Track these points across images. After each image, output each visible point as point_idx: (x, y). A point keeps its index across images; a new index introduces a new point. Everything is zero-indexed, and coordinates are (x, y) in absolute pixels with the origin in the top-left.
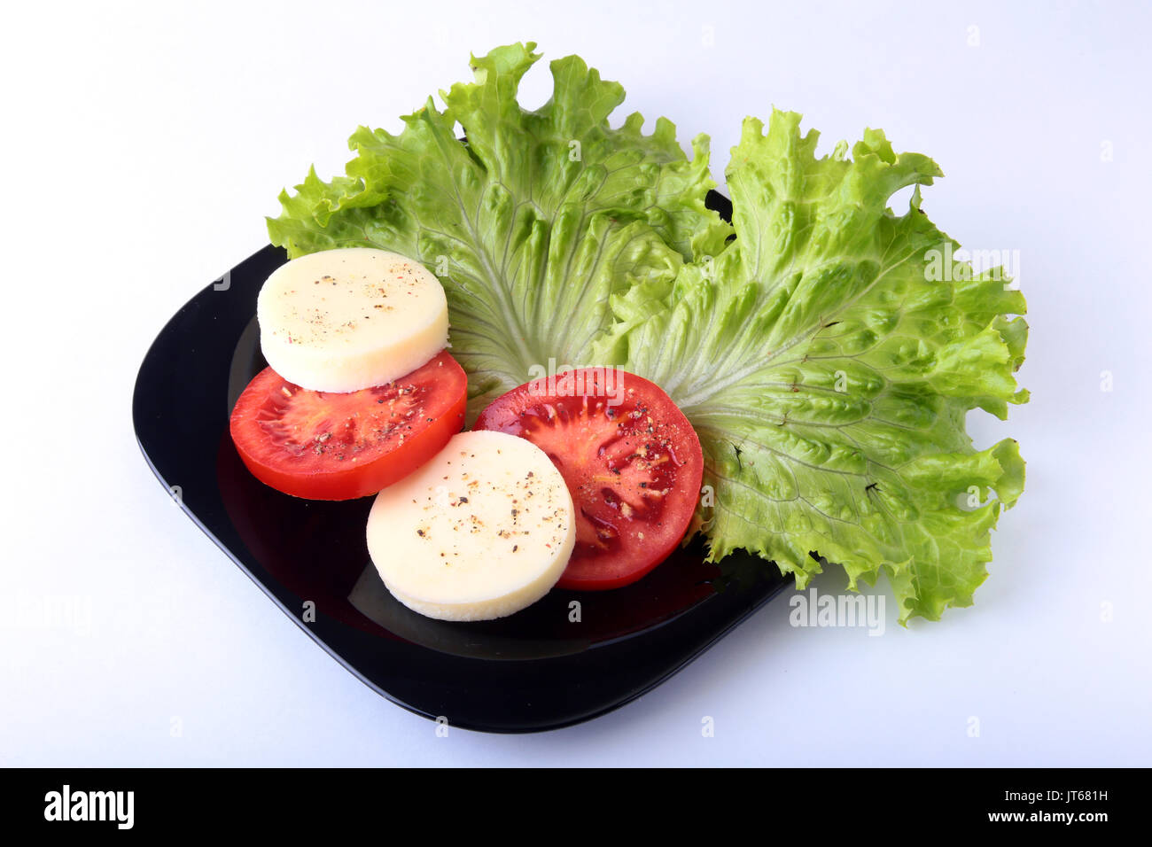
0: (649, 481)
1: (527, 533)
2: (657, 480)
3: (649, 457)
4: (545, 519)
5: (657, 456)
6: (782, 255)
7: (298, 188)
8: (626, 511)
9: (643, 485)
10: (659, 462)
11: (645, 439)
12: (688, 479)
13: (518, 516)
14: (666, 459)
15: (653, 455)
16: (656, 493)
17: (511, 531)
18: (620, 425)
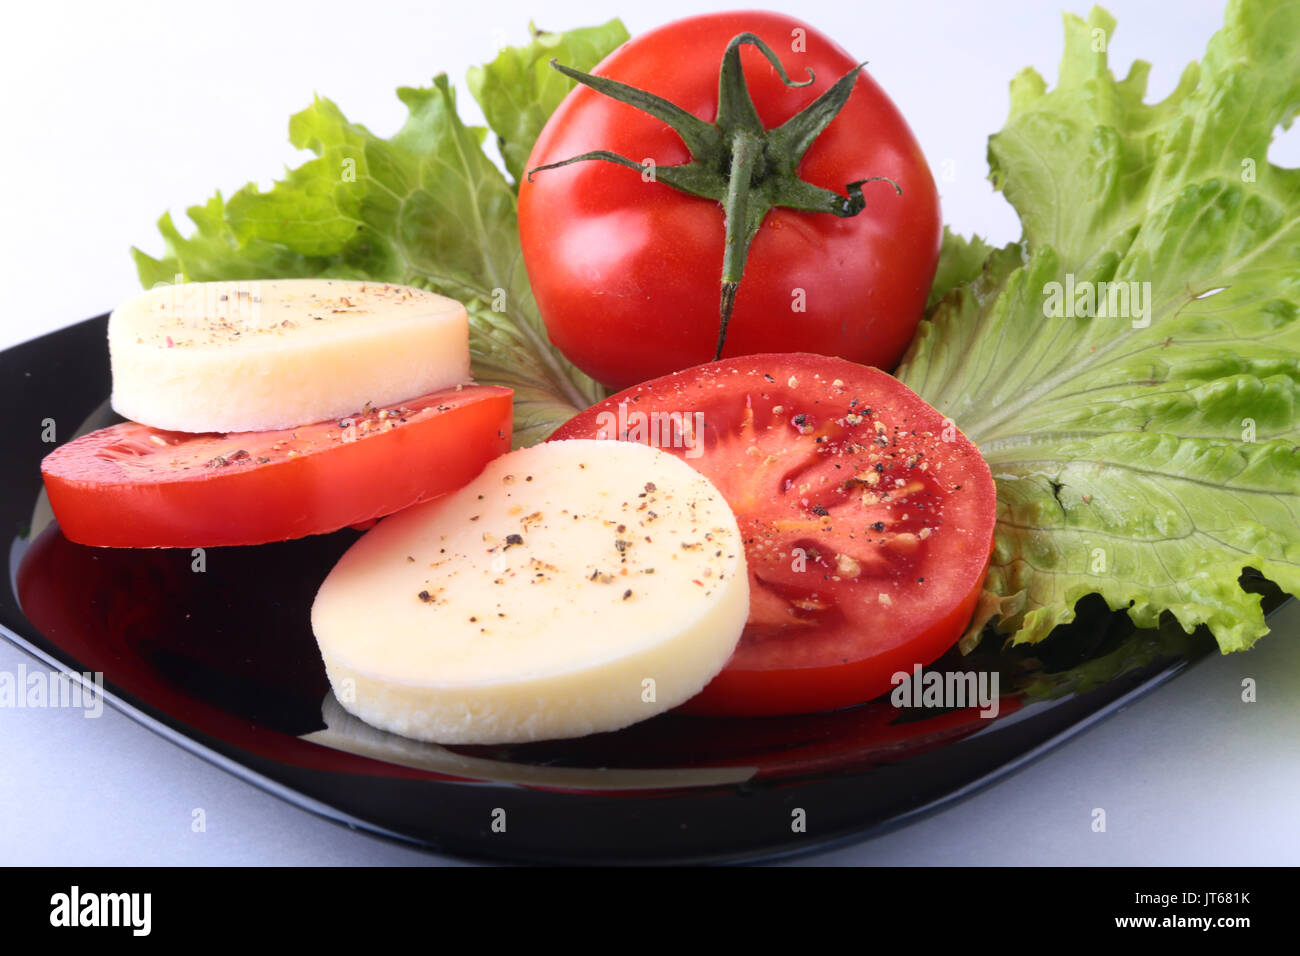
0: (888, 521)
1: (650, 571)
2: (905, 517)
3: (884, 487)
4: (686, 547)
5: (900, 482)
6: (1101, 200)
7: (195, 214)
8: (847, 566)
9: (878, 528)
10: (906, 491)
11: (873, 457)
12: (969, 513)
13: (629, 552)
14: (917, 487)
15: (892, 482)
16: (907, 538)
17: (616, 572)
18: (819, 440)
